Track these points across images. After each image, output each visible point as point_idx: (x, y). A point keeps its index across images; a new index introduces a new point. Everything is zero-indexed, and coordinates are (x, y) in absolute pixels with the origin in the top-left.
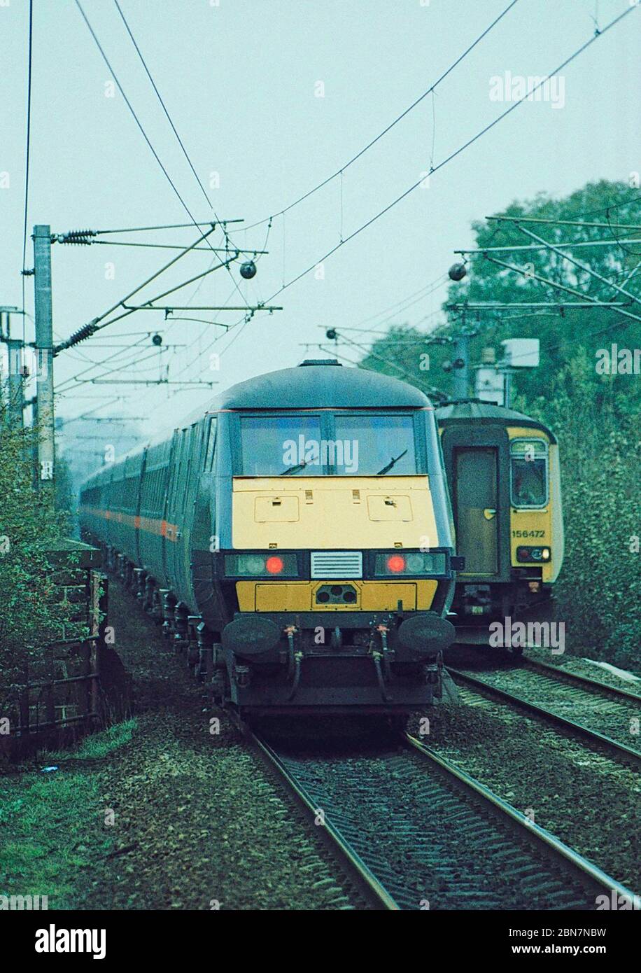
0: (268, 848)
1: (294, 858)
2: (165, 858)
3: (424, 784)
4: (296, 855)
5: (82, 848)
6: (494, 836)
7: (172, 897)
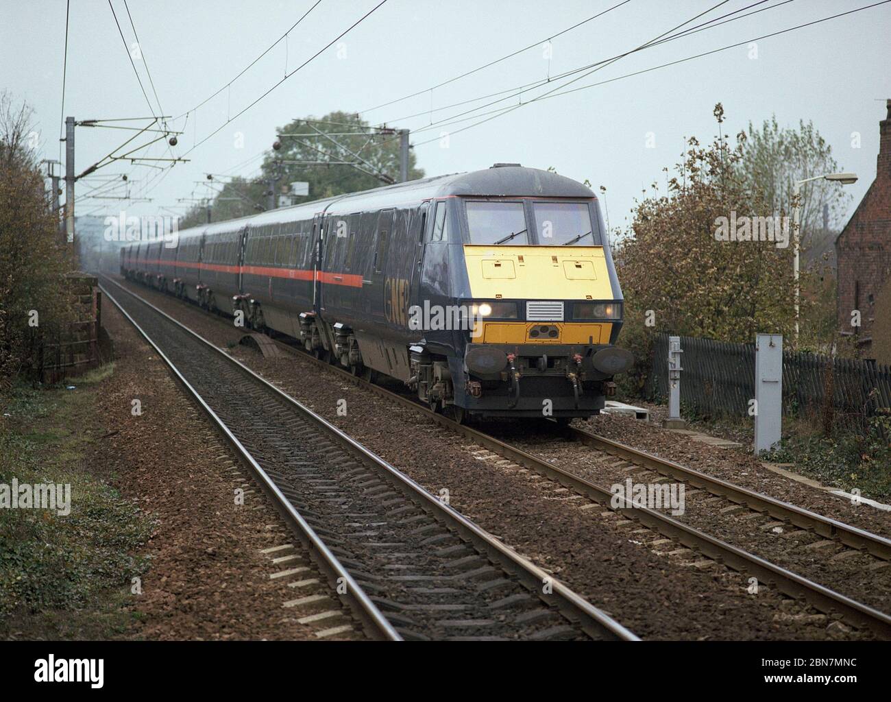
0: (189, 436)
1: (205, 443)
2: (134, 440)
3: (267, 400)
4: (205, 441)
5: (89, 432)
6: (308, 430)
7: (140, 465)
